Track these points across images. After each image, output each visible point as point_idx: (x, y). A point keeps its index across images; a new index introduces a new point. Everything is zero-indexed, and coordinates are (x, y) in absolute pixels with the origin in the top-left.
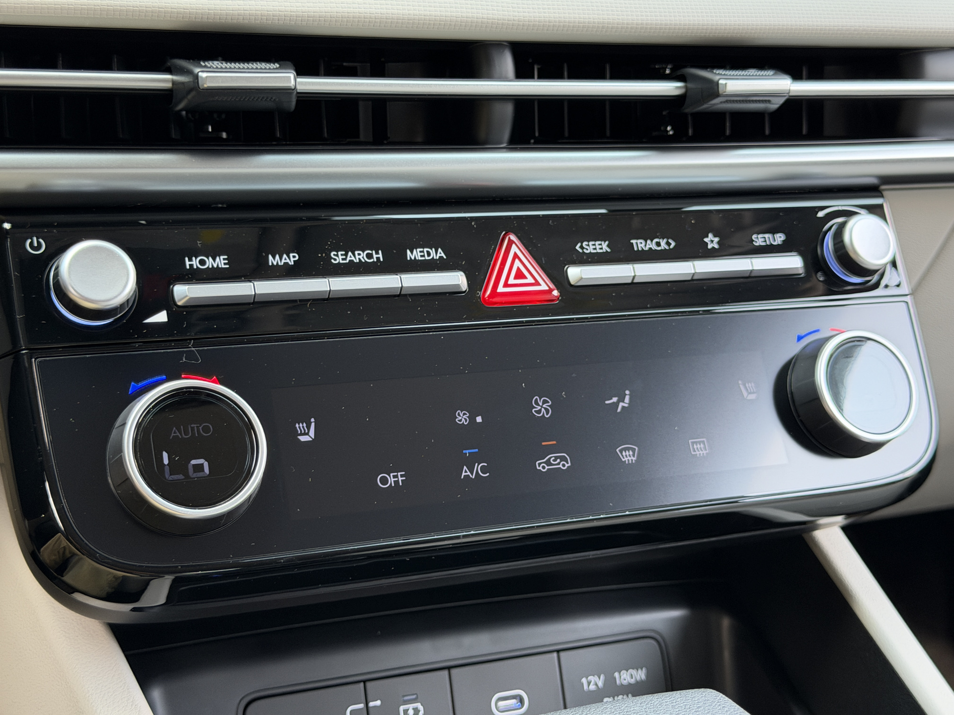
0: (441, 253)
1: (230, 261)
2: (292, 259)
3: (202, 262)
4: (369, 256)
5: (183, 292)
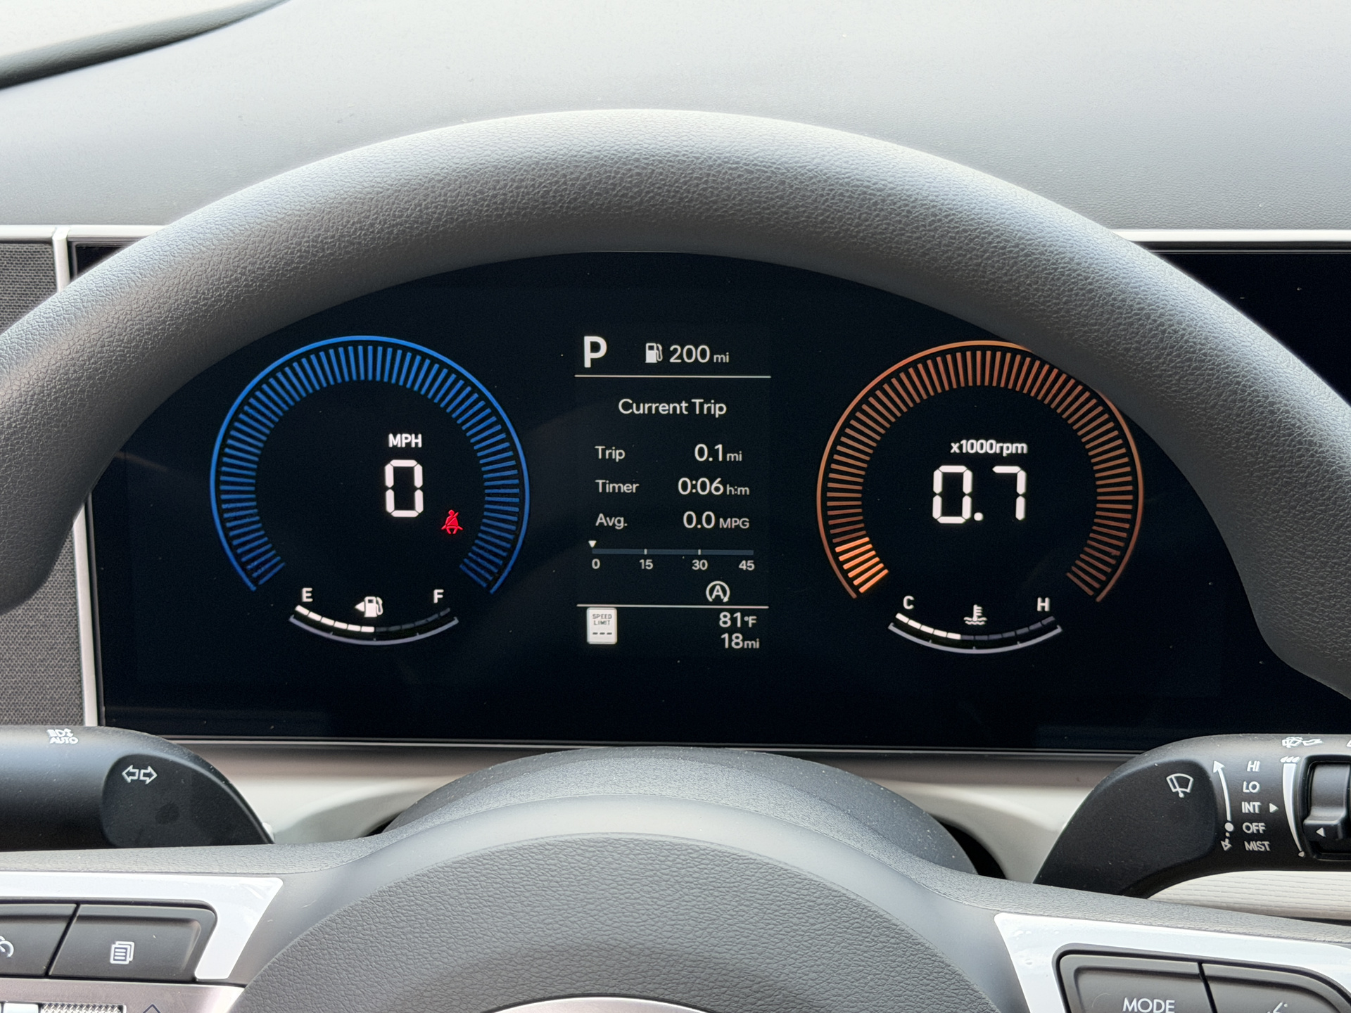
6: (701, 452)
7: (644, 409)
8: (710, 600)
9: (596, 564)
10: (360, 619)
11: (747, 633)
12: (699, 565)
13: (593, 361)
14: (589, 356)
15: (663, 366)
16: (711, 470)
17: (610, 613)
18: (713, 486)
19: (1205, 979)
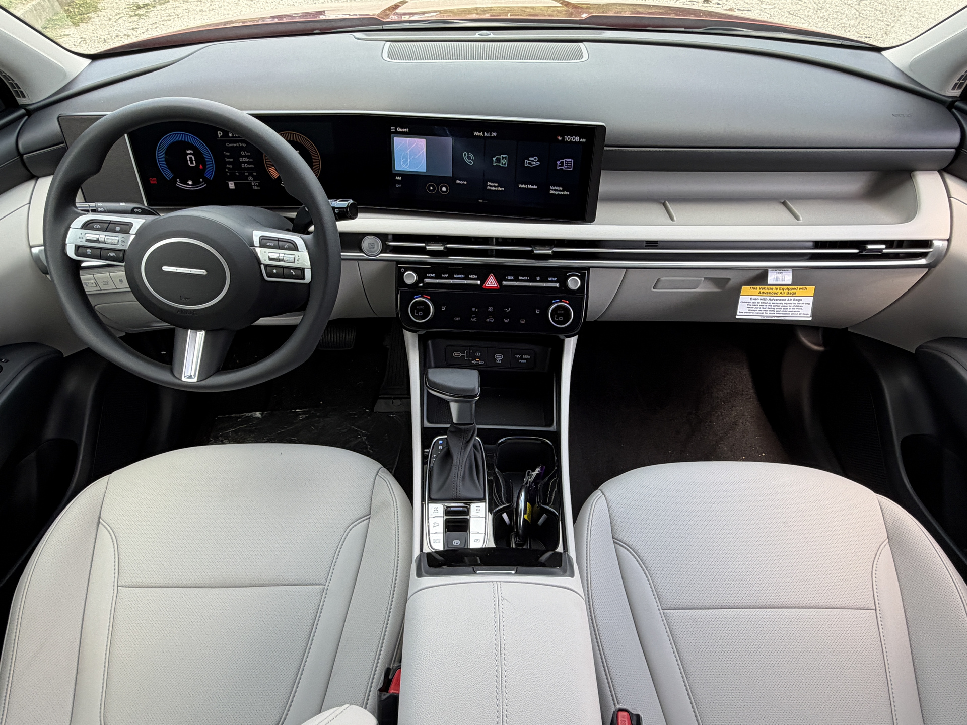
0: (476, 277)
1: (435, 275)
2: (447, 276)
3: (431, 275)
4: (462, 276)
5: (427, 280)
6: (243, 153)
7: (231, 145)
8: (249, 180)
9: (228, 174)
10: (188, 185)
11: (257, 186)
12: (246, 174)
14: (219, 136)
15: (233, 137)
16: (245, 156)
17: (233, 183)
18: (246, 159)
19: (278, 241)
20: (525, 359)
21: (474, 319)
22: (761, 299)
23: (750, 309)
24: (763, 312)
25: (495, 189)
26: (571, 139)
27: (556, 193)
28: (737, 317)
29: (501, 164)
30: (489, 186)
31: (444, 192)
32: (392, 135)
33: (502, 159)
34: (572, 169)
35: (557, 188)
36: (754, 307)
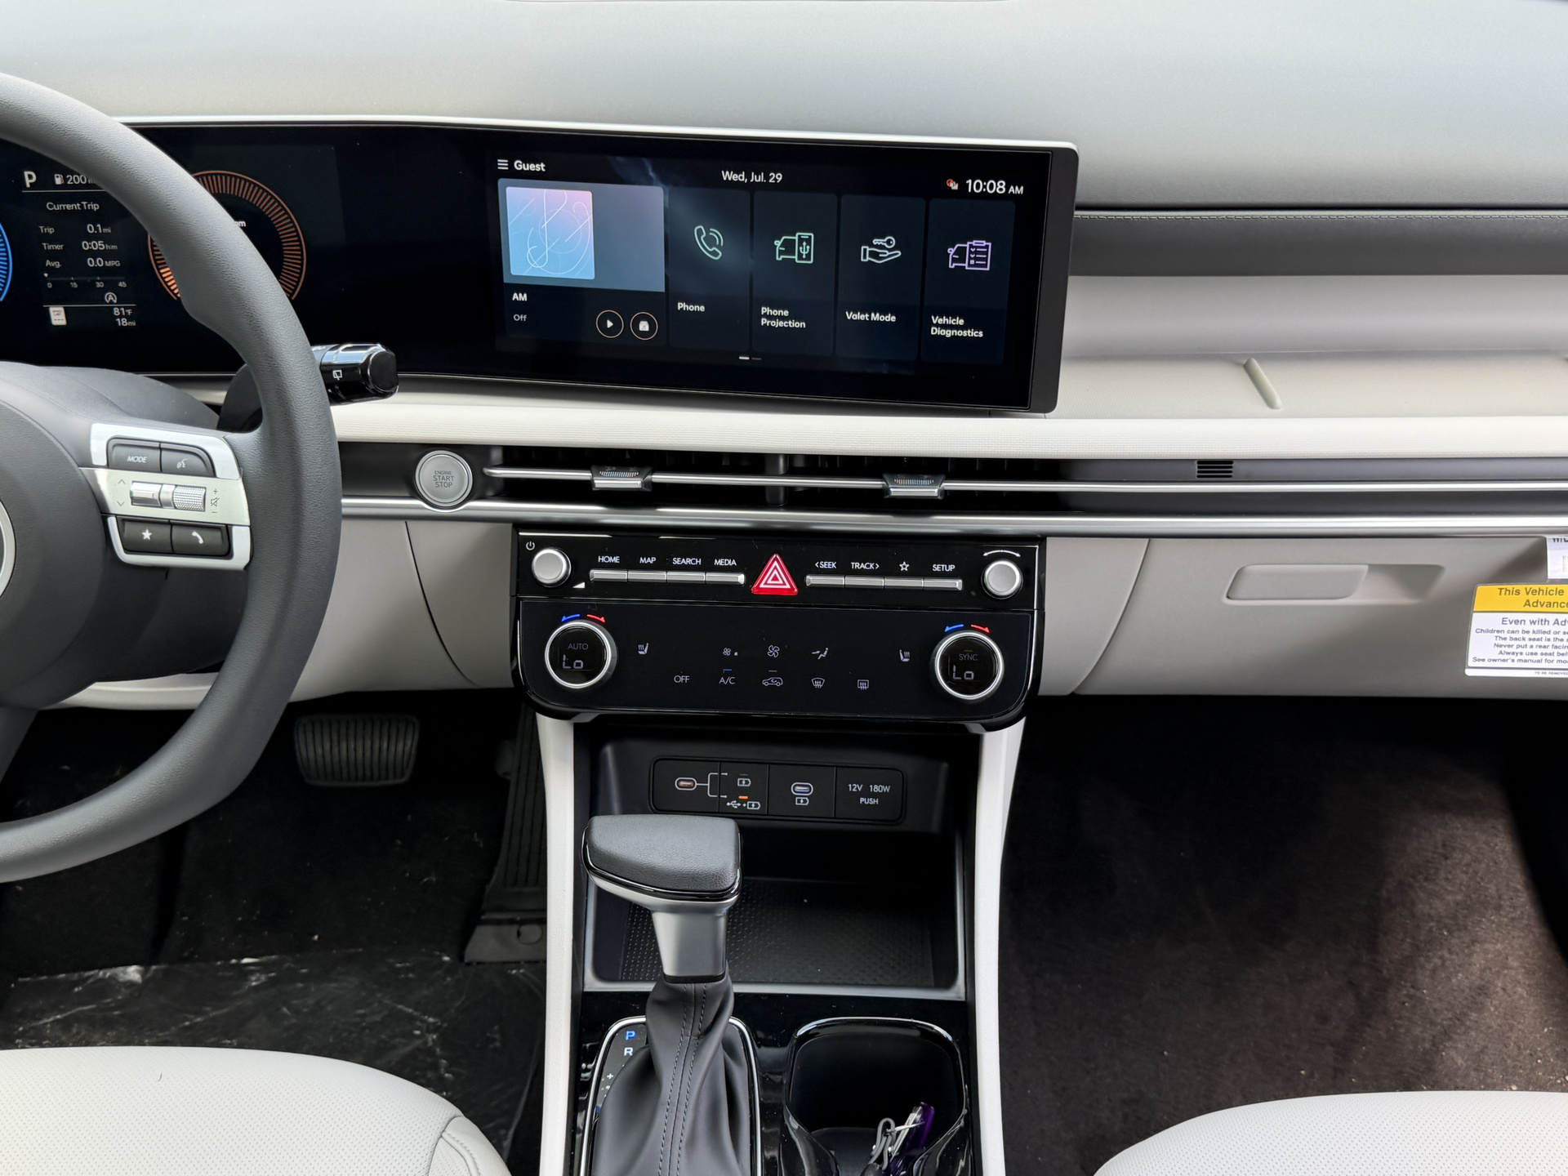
0: (734, 562)
1: (620, 560)
2: (652, 560)
3: (607, 559)
4: (694, 561)
5: (597, 574)
6: (90, 229)
7: (59, 207)
8: (108, 302)
9: (50, 285)
11: (129, 319)
12: (99, 285)
13: (31, 184)
14: (28, 182)
15: (64, 186)
16: (97, 237)
17: (61, 309)
18: (99, 245)
19: (161, 449)
20: (874, 795)
21: (729, 679)
22: (1533, 622)
23: (1503, 649)
24: (1539, 657)
25: (781, 324)
26: (985, 187)
27: (948, 333)
28: (1469, 672)
29: (796, 257)
30: (765, 315)
31: (644, 334)
32: (501, 182)
33: (800, 244)
34: (988, 269)
35: (951, 321)
36: (1515, 643)
